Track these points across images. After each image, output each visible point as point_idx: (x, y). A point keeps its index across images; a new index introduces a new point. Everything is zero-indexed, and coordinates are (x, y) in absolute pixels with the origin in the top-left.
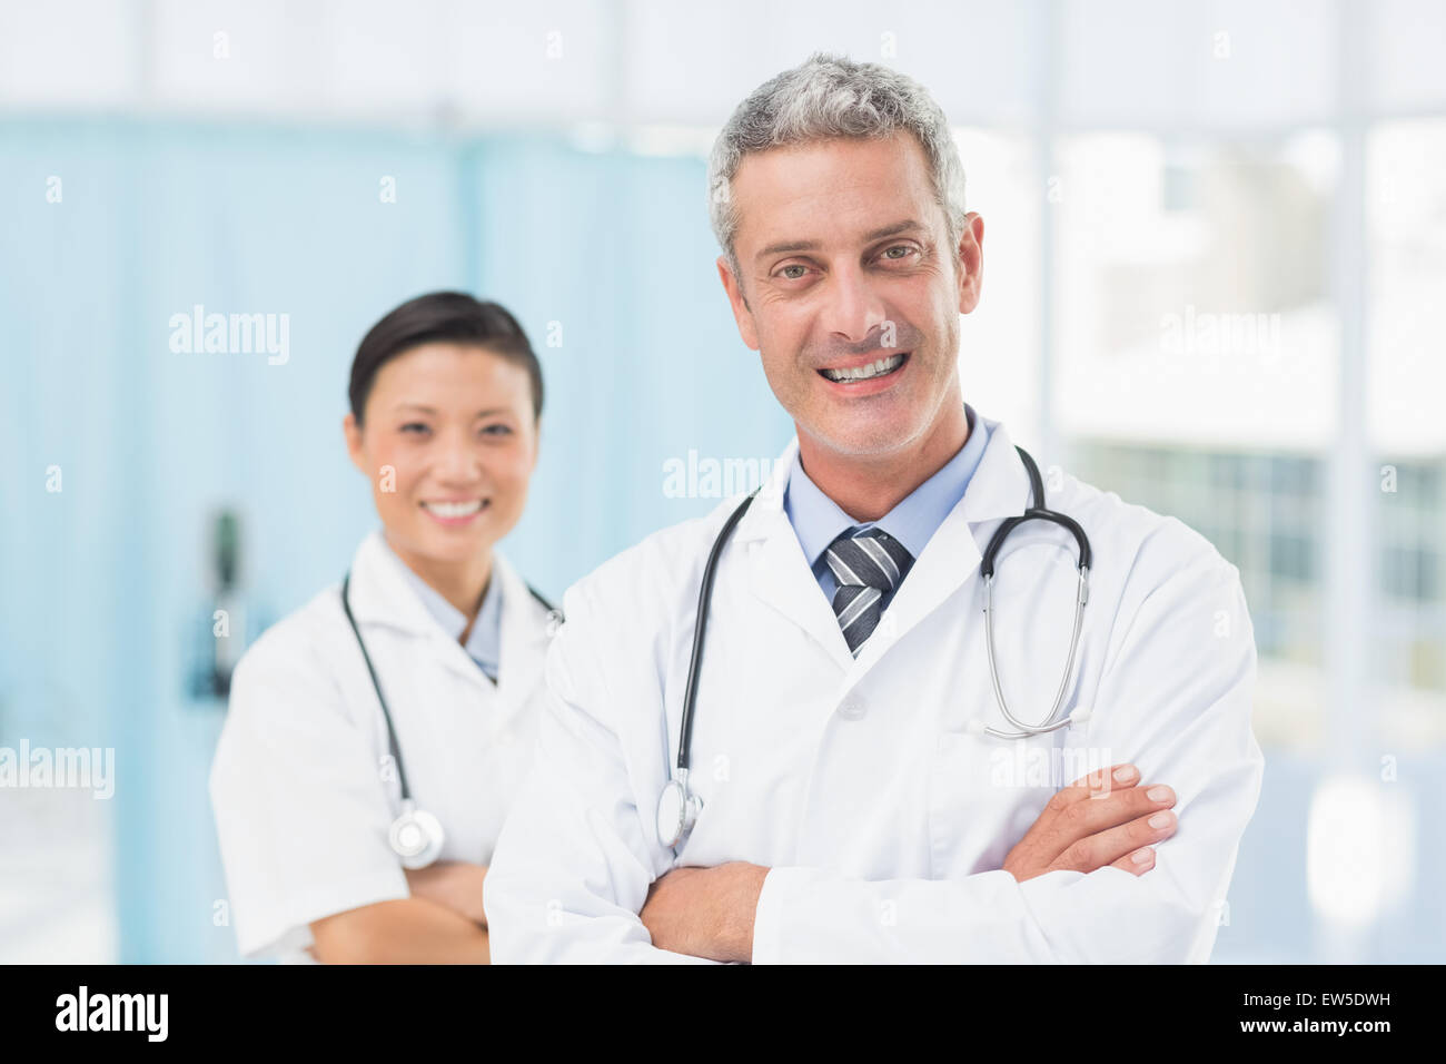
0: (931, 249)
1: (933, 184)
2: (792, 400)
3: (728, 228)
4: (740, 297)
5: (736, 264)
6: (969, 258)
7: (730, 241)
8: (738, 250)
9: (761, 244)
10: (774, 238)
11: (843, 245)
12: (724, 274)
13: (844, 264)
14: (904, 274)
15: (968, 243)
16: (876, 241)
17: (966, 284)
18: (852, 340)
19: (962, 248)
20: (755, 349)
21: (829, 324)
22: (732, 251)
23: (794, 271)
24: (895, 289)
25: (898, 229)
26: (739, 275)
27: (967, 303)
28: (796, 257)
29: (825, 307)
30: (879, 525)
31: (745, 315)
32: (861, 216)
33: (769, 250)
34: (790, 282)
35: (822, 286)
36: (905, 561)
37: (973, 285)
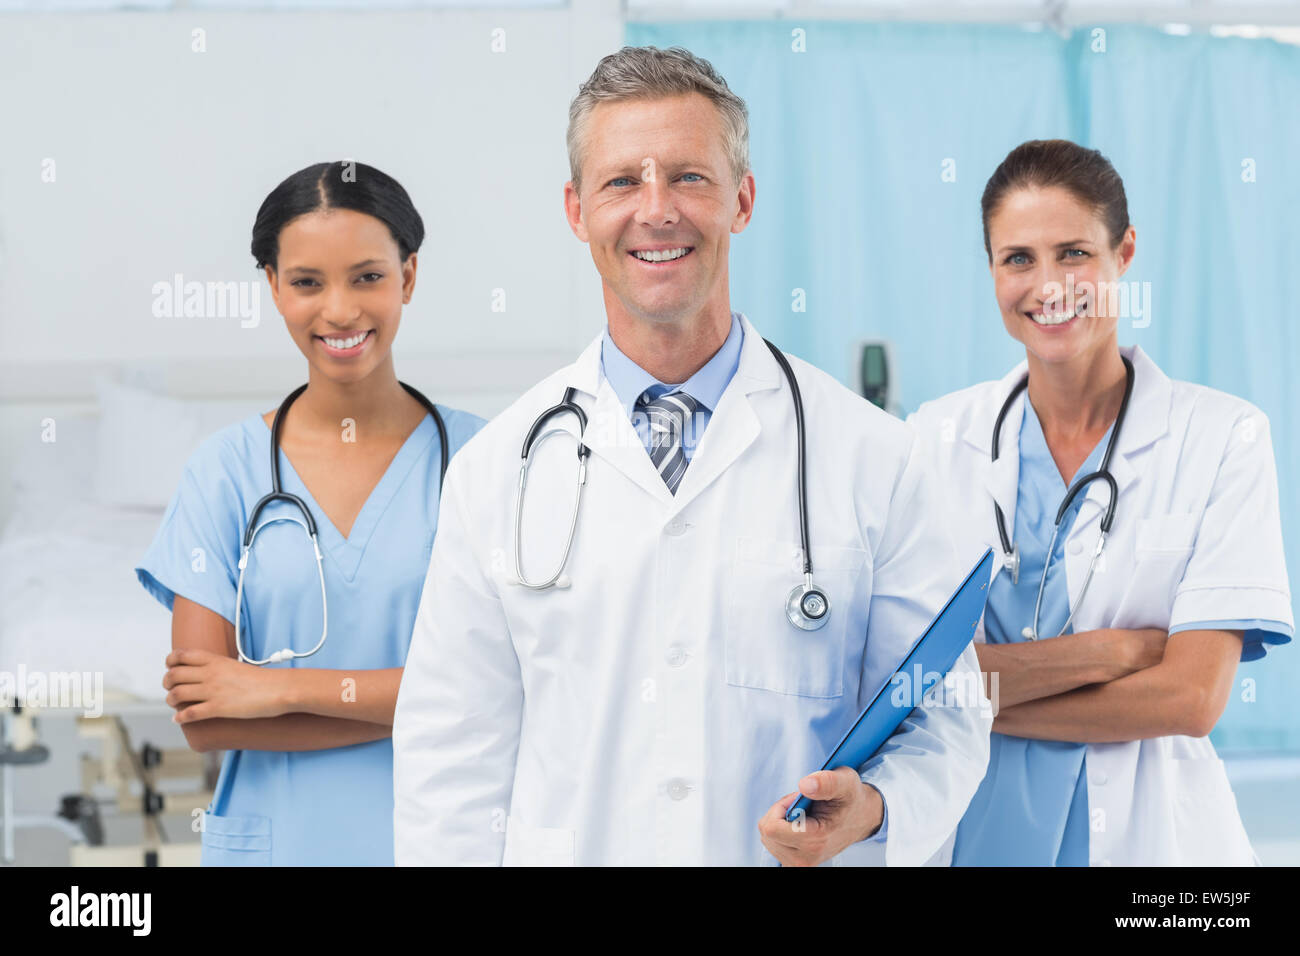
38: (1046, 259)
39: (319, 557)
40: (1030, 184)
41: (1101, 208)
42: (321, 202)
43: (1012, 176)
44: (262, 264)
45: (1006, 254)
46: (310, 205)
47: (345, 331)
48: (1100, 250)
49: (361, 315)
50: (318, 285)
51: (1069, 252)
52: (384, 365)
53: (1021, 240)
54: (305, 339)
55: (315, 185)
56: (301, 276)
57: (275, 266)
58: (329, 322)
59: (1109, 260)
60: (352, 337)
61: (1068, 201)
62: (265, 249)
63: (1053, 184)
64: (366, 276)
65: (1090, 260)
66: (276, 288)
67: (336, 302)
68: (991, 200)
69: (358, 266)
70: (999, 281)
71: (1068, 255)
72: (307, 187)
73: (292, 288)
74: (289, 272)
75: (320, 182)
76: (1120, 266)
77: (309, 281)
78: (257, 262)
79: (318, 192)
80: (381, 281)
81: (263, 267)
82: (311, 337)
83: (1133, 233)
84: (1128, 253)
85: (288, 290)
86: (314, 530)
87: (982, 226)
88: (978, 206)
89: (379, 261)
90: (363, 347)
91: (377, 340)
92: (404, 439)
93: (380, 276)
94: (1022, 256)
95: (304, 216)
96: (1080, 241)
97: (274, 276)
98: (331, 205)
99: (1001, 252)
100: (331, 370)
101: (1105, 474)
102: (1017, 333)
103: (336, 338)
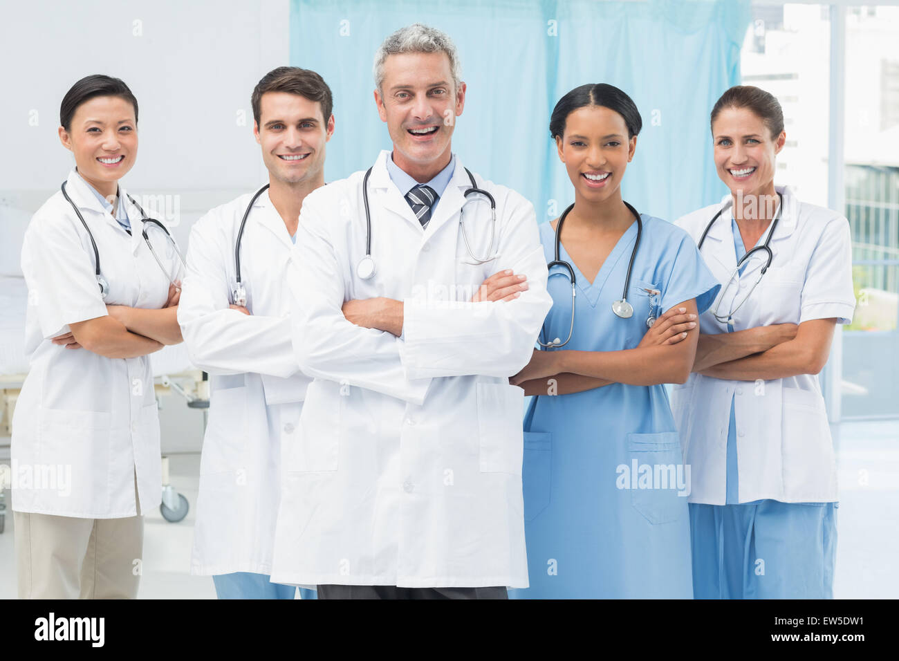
0: (449, 92)
1: (451, 70)
2: (397, 140)
3: (381, 79)
4: (381, 103)
5: (382, 91)
6: (460, 97)
7: (381, 84)
8: (383, 87)
9: (393, 85)
10: (398, 83)
11: (421, 88)
12: (376, 95)
13: (421, 95)
14: (440, 99)
15: (460, 92)
16: (432, 88)
17: (459, 106)
18: (422, 120)
19: (459, 94)
20: (385, 121)
21: (414, 113)
22: (381, 87)
23: (403, 95)
24: (437, 104)
25: (440, 84)
26: (382, 95)
27: (458, 112)
28: (404, 91)
29: (412, 108)
30: (428, 184)
31: (382, 109)
32: (427, 78)
33: (395, 88)
34: (402, 99)
35: (412, 102)
36: (437, 197)
37: (461, 106)
38: (737, 144)
39: (574, 295)
40: (733, 106)
41: (766, 121)
42: (591, 102)
43: (725, 103)
44: (554, 135)
45: (719, 140)
46: (585, 103)
47: (598, 170)
48: (765, 140)
49: (606, 163)
50: (585, 145)
51: (749, 140)
52: (616, 193)
53: (726, 133)
54: (576, 175)
55: (588, 93)
56: (577, 140)
57: (562, 136)
58: (589, 165)
59: (770, 145)
60: (601, 174)
61: (750, 115)
62: (557, 127)
63: (744, 106)
64: (611, 142)
65: (760, 145)
66: (562, 148)
67: (593, 155)
68: (714, 114)
69: (607, 137)
70: (716, 152)
71: (749, 142)
72: (584, 94)
73: (571, 146)
74: (570, 137)
75: (591, 92)
76: (776, 149)
77: (580, 143)
78: (551, 134)
79: (589, 97)
80: (619, 145)
81: (555, 137)
82: (578, 175)
83: (785, 134)
84: (781, 143)
85: (568, 147)
86: (573, 281)
87: (710, 126)
88: (710, 116)
89: (619, 136)
90: (606, 182)
91: (612, 180)
92: (624, 231)
93: (618, 144)
94: (726, 141)
95: (581, 108)
96: (755, 135)
97: (560, 141)
98: (596, 104)
99: (717, 138)
100: (587, 194)
101: (766, 247)
102: (724, 179)
103: (592, 174)
